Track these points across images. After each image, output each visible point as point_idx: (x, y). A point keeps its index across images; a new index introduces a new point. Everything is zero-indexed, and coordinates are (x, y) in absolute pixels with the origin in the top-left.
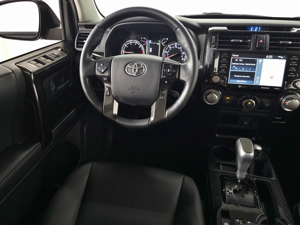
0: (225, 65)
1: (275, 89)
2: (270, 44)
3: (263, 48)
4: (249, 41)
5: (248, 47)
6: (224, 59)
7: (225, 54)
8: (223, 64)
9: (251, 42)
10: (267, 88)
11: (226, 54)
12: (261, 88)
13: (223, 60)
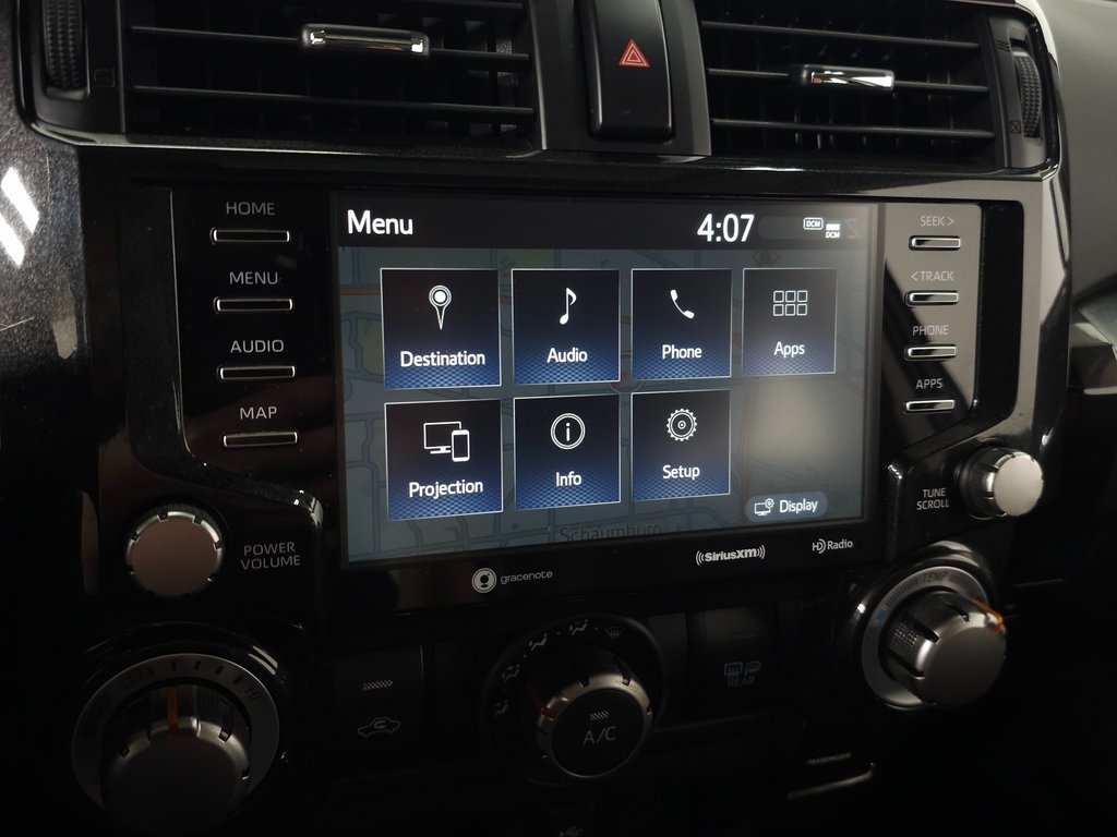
0: (268, 346)
1: (820, 547)
2: (722, 96)
3: (662, 135)
4: (505, 50)
5: (508, 118)
6: (243, 278)
7: (252, 208)
8: (246, 337)
9: (524, 68)
10: (751, 553)
11: (266, 208)
12: (699, 558)
13: (239, 289)
